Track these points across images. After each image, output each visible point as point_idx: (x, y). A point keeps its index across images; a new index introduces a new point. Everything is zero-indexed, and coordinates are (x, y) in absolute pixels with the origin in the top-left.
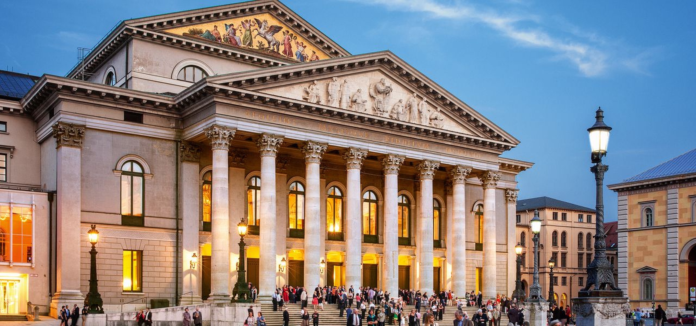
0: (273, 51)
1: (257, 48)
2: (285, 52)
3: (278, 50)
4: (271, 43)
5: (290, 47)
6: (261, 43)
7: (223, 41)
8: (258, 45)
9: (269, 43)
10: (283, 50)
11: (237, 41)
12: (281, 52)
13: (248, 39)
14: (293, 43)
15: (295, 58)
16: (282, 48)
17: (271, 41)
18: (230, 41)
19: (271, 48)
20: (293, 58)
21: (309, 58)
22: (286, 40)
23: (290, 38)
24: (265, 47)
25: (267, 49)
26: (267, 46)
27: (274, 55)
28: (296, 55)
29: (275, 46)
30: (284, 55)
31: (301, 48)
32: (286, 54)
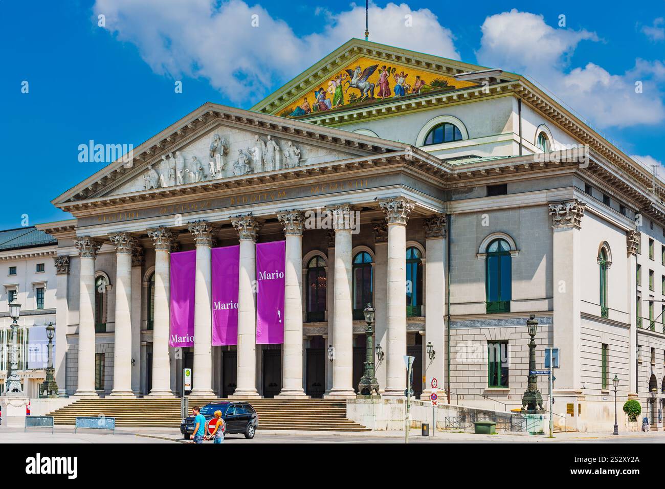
0: (367, 98)
1: (349, 103)
2: (381, 94)
3: (373, 94)
4: (365, 90)
5: (387, 84)
6: (353, 96)
7: (312, 111)
8: (349, 98)
9: (362, 91)
10: (379, 91)
11: (327, 104)
12: (376, 96)
13: (338, 97)
14: (391, 79)
15: (393, 95)
16: (377, 90)
17: (364, 88)
18: (320, 108)
19: (365, 96)
20: (390, 96)
21: (411, 88)
22: (382, 78)
23: (388, 74)
24: (357, 97)
25: (360, 99)
26: (359, 95)
27: (368, 103)
28: (395, 91)
29: (369, 92)
30: (379, 97)
31: (400, 80)
32: (382, 95)
